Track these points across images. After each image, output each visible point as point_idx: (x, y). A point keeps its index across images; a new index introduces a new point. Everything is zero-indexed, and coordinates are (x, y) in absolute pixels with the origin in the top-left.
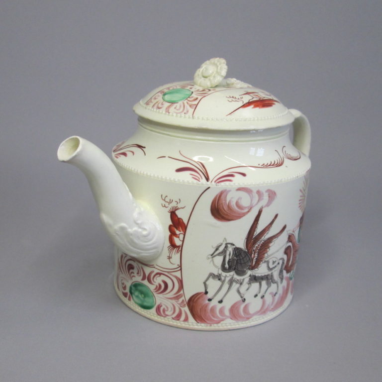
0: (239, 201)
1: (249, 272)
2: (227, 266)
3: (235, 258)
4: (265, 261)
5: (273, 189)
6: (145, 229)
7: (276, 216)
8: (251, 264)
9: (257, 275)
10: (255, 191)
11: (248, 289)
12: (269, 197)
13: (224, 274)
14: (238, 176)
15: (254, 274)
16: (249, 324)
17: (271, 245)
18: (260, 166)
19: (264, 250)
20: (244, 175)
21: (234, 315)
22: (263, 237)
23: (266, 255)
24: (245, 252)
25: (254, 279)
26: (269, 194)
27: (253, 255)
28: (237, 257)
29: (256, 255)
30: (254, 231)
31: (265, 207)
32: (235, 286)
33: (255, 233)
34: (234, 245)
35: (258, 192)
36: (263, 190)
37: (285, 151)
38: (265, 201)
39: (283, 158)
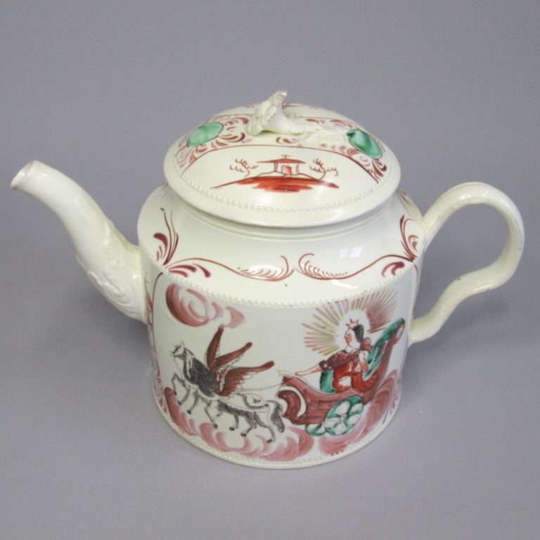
0: (192, 305)
1: (217, 397)
2: (188, 374)
3: (196, 370)
4: (238, 394)
5: (238, 309)
6: (118, 288)
7: (249, 345)
8: (217, 387)
9: (229, 405)
10: (210, 302)
11: (218, 415)
12: (232, 317)
13: (187, 383)
14: (200, 273)
15: (225, 402)
17: (245, 377)
18: (239, 271)
20: (207, 274)
22: (230, 363)
23: (239, 386)
24: (206, 369)
25: (225, 407)
26: (231, 313)
27: (218, 379)
28: (198, 370)
29: (223, 380)
30: (216, 350)
31: (227, 326)
33: (217, 353)
34: (192, 354)
35: (214, 304)
36: (223, 306)
37: (308, 262)
38: (226, 319)
39: (293, 271)
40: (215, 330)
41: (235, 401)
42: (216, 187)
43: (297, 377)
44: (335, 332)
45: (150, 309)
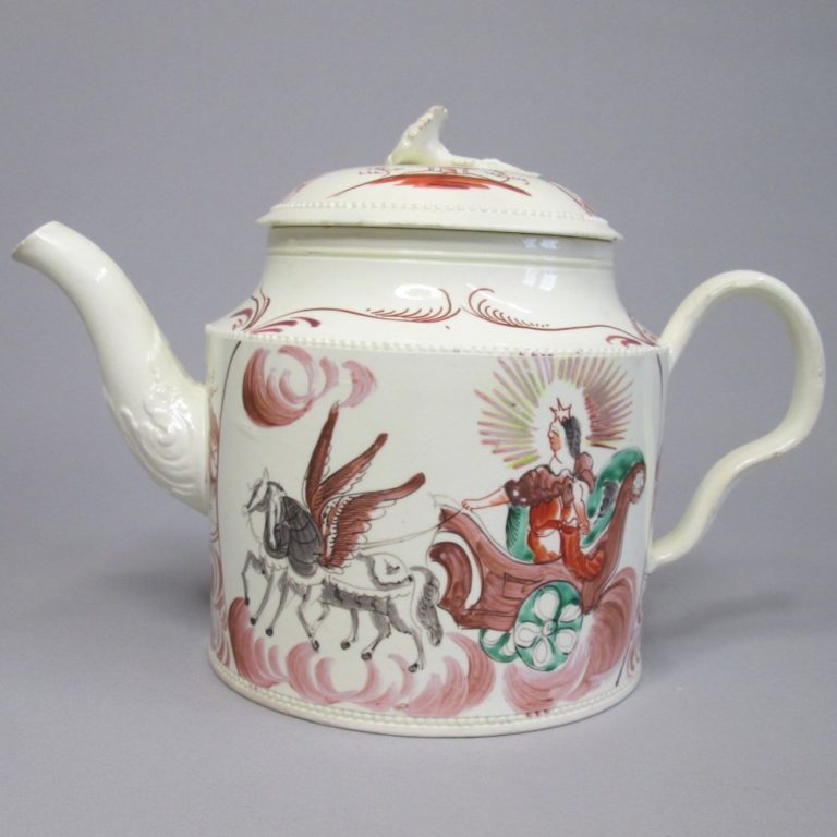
0: (286, 379)
1: (321, 573)
2: (272, 540)
3: (286, 523)
4: (360, 557)
5: (364, 362)
6: (164, 430)
7: (382, 439)
8: (321, 550)
9: (341, 586)
10: (317, 359)
11: (321, 618)
12: (355, 381)
13: (270, 561)
14: (303, 326)
15: (334, 582)
16: (331, 716)
17: (373, 514)
18: (369, 313)
19: (354, 523)
20: (314, 323)
21: (296, 678)
22: (347, 487)
23: (361, 539)
24: (305, 513)
25: (335, 595)
26: (353, 374)
27: (324, 527)
28: (289, 520)
29: (333, 531)
30: (323, 464)
31: (345, 404)
32: (294, 600)
33: (326, 469)
34: (282, 489)
35: (324, 363)
36: (338, 361)
37: (485, 300)
38: (344, 388)
39: (459, 310)
40: (324, 419)
41: (353, 577)
42: (336, 195)
43: (464, 511)
44: (532, 421)
45: (214, 447)
